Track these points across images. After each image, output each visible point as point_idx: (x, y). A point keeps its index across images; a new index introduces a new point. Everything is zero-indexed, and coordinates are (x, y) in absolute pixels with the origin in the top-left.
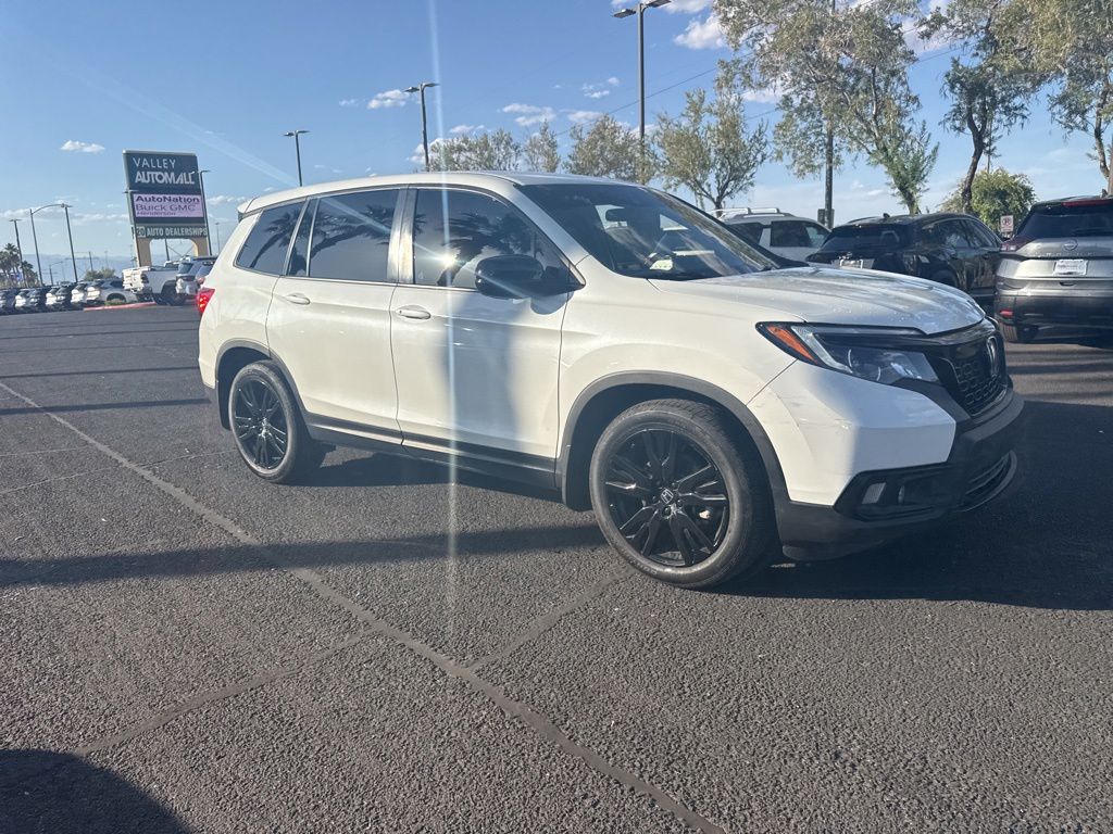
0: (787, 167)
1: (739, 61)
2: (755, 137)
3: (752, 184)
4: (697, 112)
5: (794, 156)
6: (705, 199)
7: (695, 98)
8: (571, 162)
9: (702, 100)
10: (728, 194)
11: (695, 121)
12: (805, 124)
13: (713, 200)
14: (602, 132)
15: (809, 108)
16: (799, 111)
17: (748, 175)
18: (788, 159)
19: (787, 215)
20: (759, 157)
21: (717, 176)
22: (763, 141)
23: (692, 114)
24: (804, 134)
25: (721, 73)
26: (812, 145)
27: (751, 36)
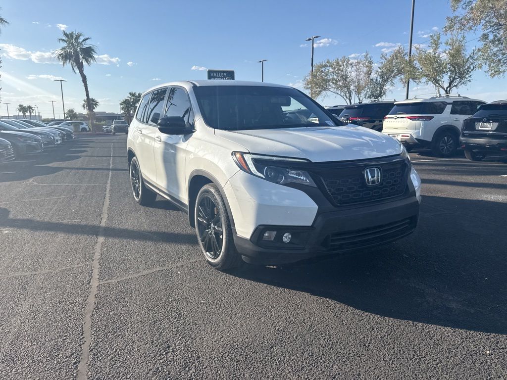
0: (485, 72)
1: (457, 17)
2: (470, 56)
3: (470, 81)
4: (436, 45)
5: (489, 66)
6: (441, 89)
7: (435, 38)
8: (380, 71)
9: (439, 38)
10: (455, 86)
11: (435, 49)
12: (496, 49)
13: (444, 89)
14: (397, 55)
15: (499, 40)
16: (493, 42)
17: (467, 76)
18: (485, 67)
19: (464, 97)
20: (472, 67)
21: (450, 77)
22: (476, 58)
23: (434, 45)
24: (495, 54)
25: (448, 24)
26: (500, 60)
27: (465, 3)
